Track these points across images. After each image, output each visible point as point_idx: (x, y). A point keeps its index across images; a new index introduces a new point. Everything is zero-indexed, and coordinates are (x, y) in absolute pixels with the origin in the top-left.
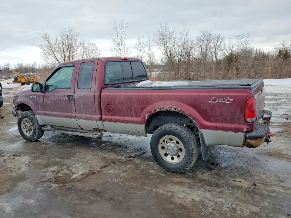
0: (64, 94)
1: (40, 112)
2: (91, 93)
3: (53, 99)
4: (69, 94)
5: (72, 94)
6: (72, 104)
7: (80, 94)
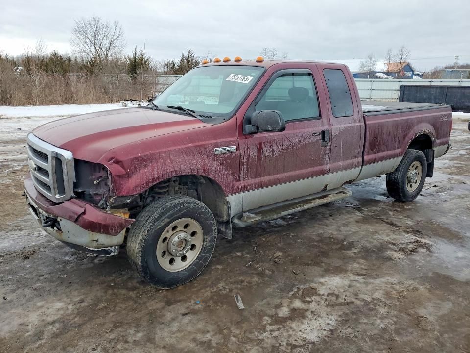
0: (313, 130)
1: (242, 183)
2: (355, 122)
3: (288, 143)
4: (321, 129)
5: (326, 128)
6: (328, 147)
7: (339, 126)
